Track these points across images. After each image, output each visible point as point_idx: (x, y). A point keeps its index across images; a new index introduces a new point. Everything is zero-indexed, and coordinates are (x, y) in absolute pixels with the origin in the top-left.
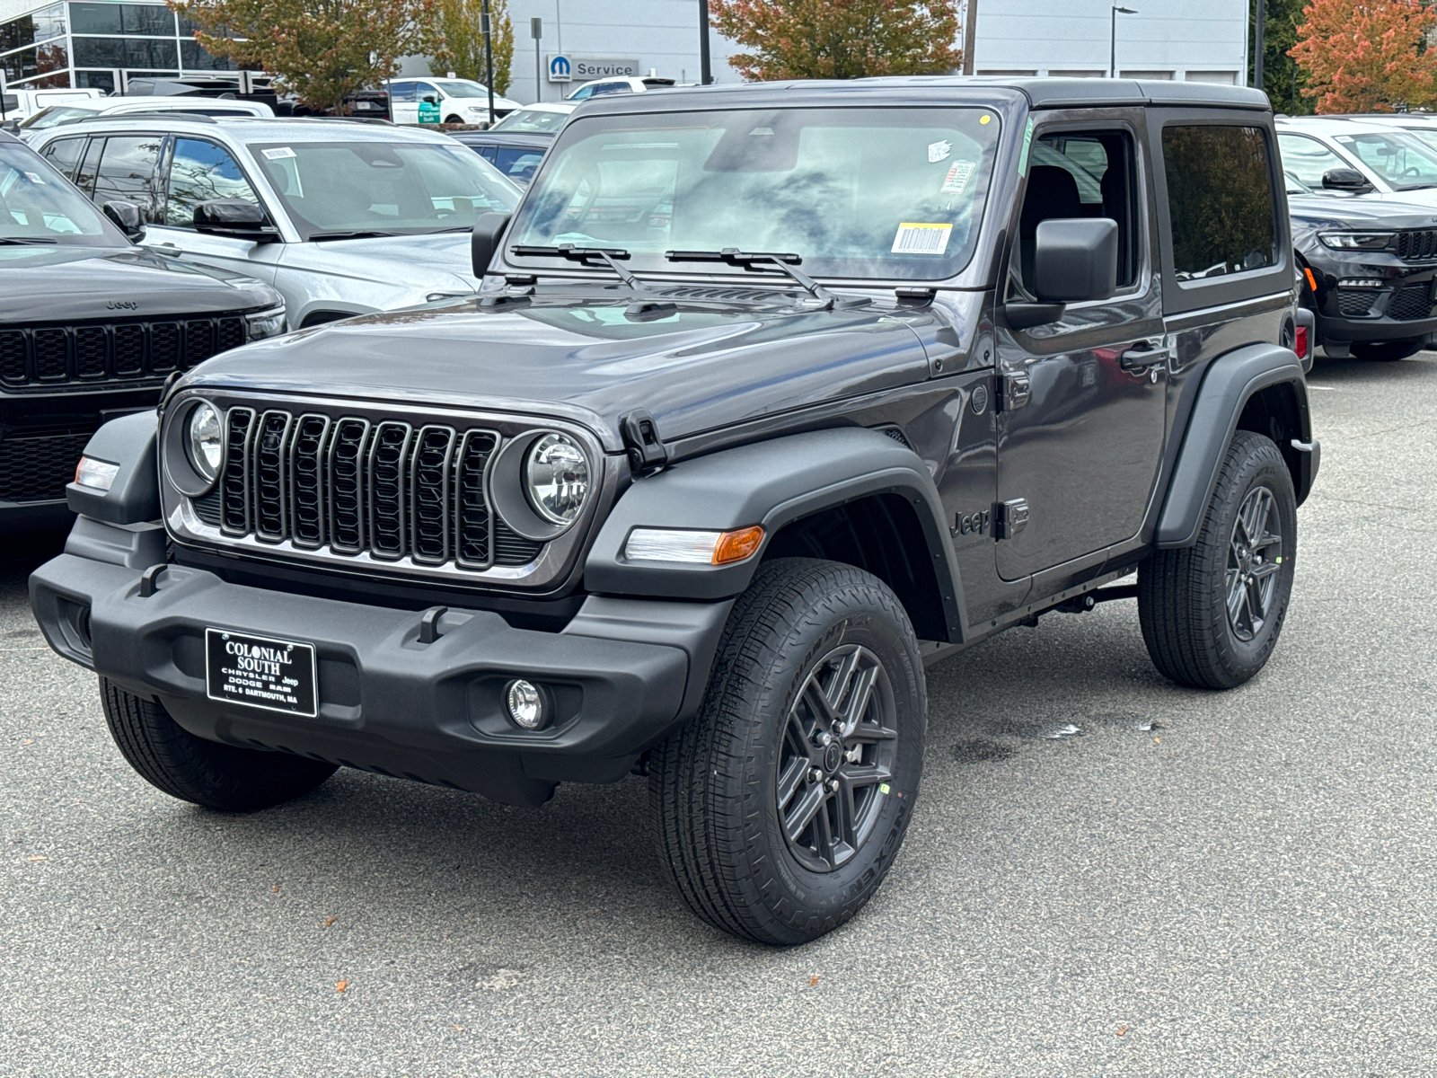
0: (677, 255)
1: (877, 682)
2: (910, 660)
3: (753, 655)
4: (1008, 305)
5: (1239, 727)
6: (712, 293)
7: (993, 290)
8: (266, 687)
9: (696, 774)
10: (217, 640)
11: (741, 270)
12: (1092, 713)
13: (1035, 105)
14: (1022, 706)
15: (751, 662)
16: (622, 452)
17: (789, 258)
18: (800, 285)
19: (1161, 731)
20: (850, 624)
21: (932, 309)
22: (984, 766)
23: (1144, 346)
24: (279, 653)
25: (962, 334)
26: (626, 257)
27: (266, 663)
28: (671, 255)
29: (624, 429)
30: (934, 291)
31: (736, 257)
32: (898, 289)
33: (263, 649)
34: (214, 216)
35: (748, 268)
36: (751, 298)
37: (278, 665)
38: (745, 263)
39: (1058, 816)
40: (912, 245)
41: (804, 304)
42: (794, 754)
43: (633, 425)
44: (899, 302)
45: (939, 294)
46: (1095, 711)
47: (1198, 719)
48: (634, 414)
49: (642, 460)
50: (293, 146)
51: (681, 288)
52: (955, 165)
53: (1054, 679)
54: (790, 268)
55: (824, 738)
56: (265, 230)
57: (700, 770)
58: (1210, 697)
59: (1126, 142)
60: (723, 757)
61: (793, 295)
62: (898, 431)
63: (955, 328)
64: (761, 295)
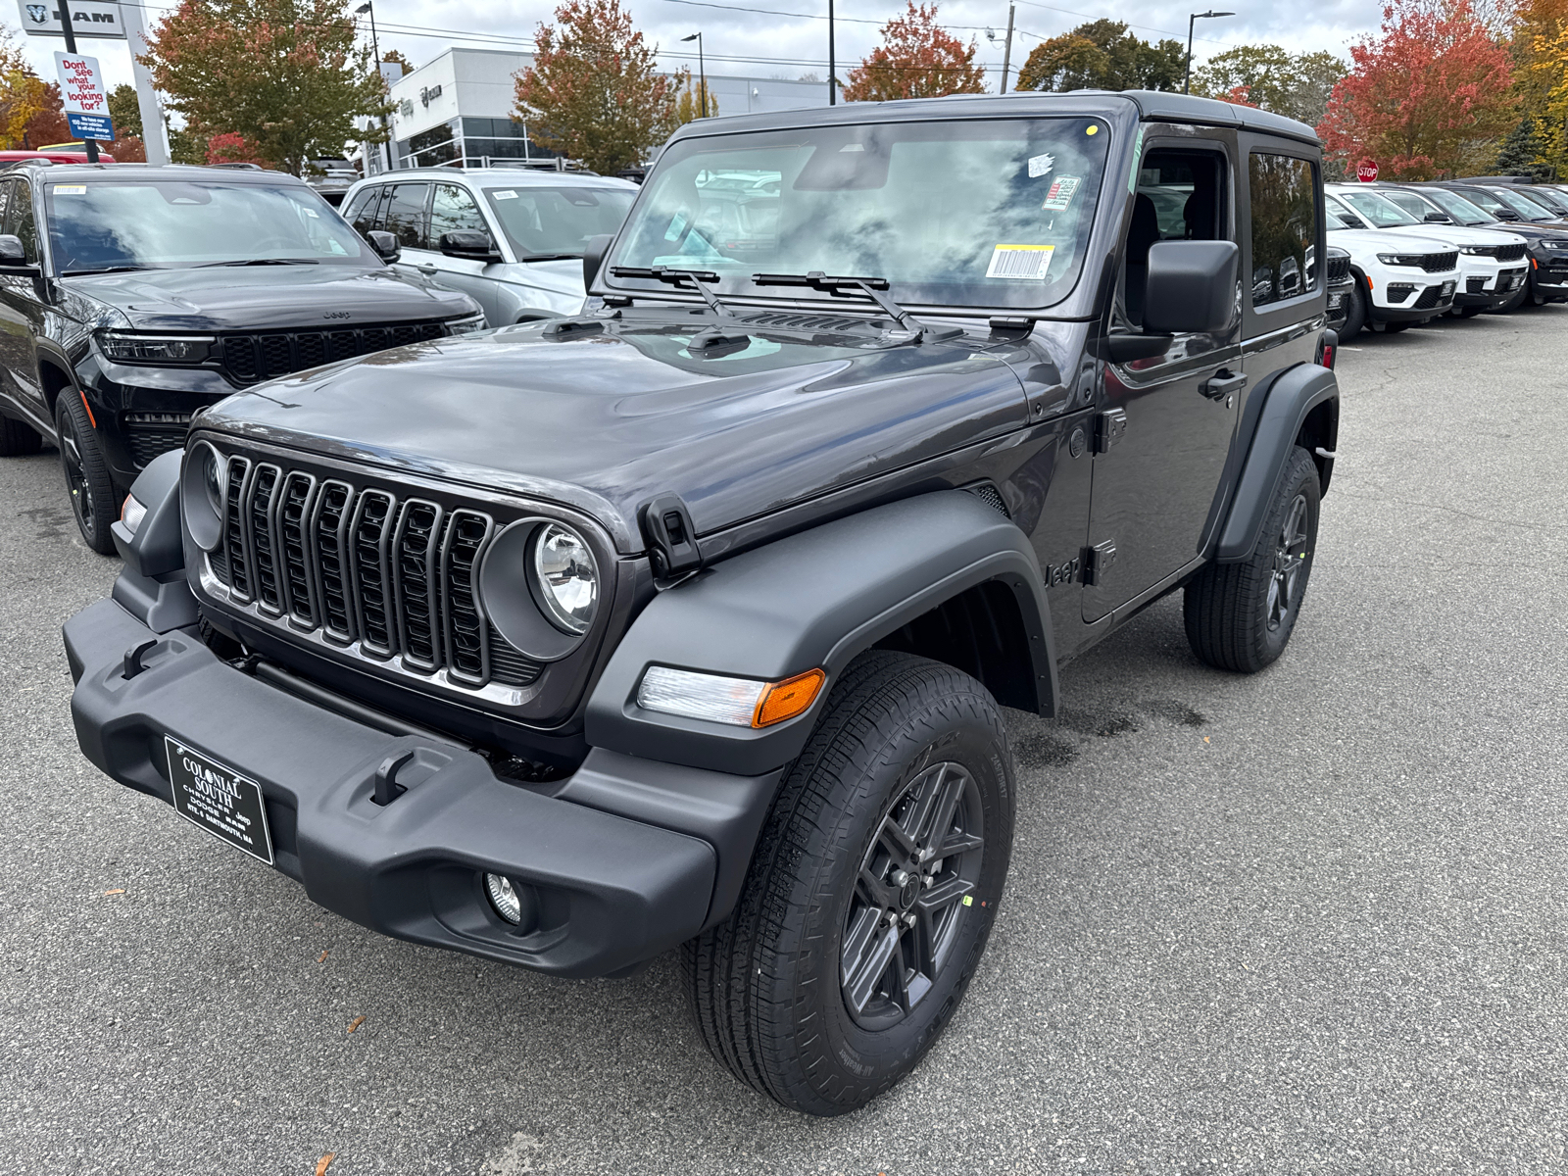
0: (763, 279)
1: (964, 794)
2: (1002, 762)
3: (811, 816)
4: (1111, 337)
5: (1278, 723)
6: (795, 320)
7: (1096, 321)
8: (223, 818)
9: (735, 968)
11: (827, 295)
12: (1139, 700)
13: (1145, 115)
14: (1075, 690)
15: (809, 826)
16: (643, 554)
17: (875, 282)
18: (886, 312)
19: (1207, 726)
20: (935, 746)
21: (1029, 341)
22: (1048, 773)
23: (1224, 374)
24: (229, 784)
25: (1063, 368)
26: (716, 280)
27: (220, 792)
28: (758, 278)
29: (643, 520)
30: (1033, 321)
31: (822, 281)
32: (992, 319)
33: (216, 775)
34: (455, 243)
35: (835, 293)
36: (833, 328)
37: (229, 796)
38: (831, 288)
39: (1131, 854)
40: (1009, 268)
41: (890, 336)
42: (864, 905)
43: (654, 517)
44: (992, 333)
45: (1039, 324)
46: (1141, 697)
47: (1238, 710)
48: (658, 502)
49: (667, 567)
50: (516, 190)
51: (766, 314)
52: (1058, 180)
53: (1098, 654)
54: (875, 294)
55: (901, 878)
56: (492, 253)
57: (740, 965)
58: (1241, 680)
59: (1219, 166)
60: (770, 953)
61: (878, 325)
62: (992, 486)
63: (1056, 362)
64: (846, 323)
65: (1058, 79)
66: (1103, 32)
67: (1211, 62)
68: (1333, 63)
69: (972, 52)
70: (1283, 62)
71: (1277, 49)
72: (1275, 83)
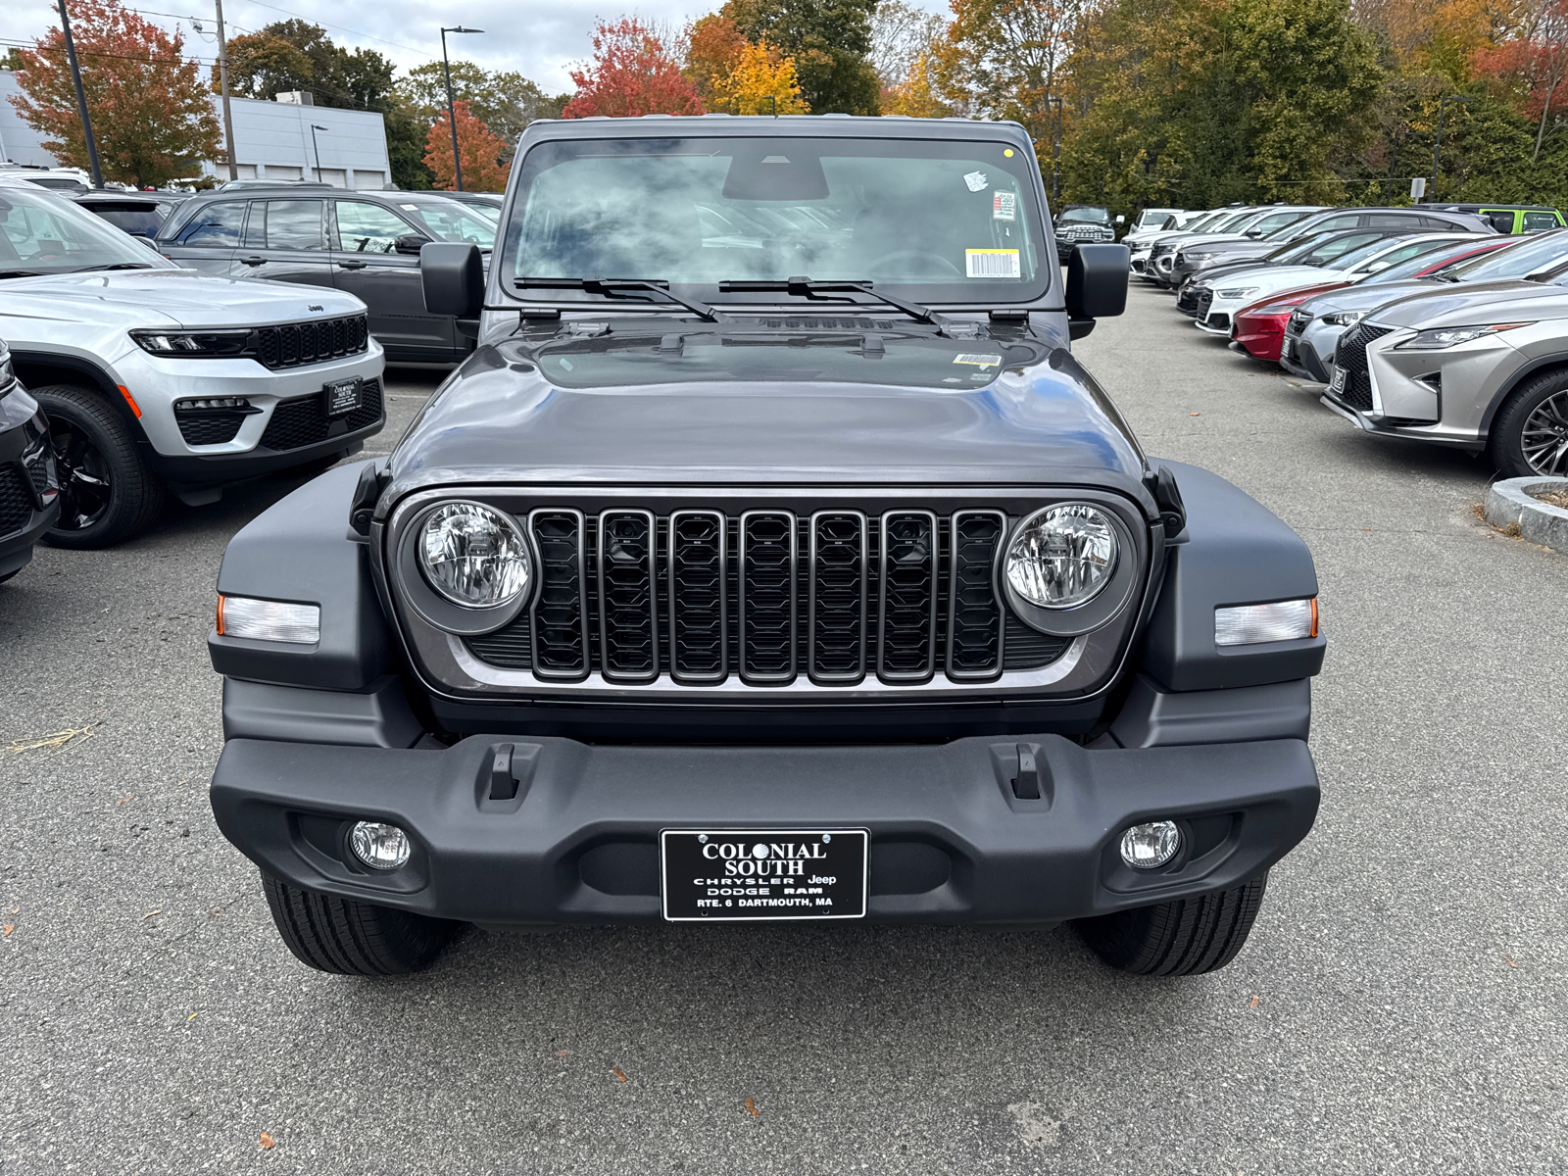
0: (733, 285)
8: (777, 892)
10: (685, 849)
16: (1161, 520)
24: (803, 847)
27: (779, 863)
28: (726, 285)
30: (1028, 312)
32: (993, 312)
33: (774, 846)
35: (811, 297)
37: (800, 863)
38: (807, 292)
44: (992, 324)
52: (997, 194)
65: (258, 83)
66: (303, 33)
67: (412, 73)
68: (525, 83)
69: (178, 45)
70: (478, 78)
71: (471, 66)
72: (477, 98)
